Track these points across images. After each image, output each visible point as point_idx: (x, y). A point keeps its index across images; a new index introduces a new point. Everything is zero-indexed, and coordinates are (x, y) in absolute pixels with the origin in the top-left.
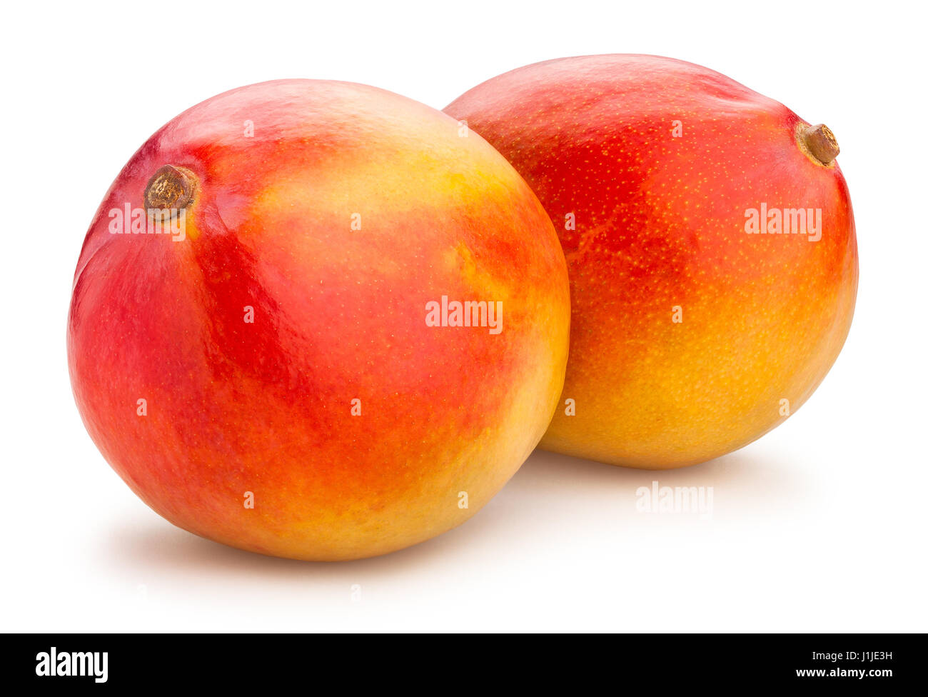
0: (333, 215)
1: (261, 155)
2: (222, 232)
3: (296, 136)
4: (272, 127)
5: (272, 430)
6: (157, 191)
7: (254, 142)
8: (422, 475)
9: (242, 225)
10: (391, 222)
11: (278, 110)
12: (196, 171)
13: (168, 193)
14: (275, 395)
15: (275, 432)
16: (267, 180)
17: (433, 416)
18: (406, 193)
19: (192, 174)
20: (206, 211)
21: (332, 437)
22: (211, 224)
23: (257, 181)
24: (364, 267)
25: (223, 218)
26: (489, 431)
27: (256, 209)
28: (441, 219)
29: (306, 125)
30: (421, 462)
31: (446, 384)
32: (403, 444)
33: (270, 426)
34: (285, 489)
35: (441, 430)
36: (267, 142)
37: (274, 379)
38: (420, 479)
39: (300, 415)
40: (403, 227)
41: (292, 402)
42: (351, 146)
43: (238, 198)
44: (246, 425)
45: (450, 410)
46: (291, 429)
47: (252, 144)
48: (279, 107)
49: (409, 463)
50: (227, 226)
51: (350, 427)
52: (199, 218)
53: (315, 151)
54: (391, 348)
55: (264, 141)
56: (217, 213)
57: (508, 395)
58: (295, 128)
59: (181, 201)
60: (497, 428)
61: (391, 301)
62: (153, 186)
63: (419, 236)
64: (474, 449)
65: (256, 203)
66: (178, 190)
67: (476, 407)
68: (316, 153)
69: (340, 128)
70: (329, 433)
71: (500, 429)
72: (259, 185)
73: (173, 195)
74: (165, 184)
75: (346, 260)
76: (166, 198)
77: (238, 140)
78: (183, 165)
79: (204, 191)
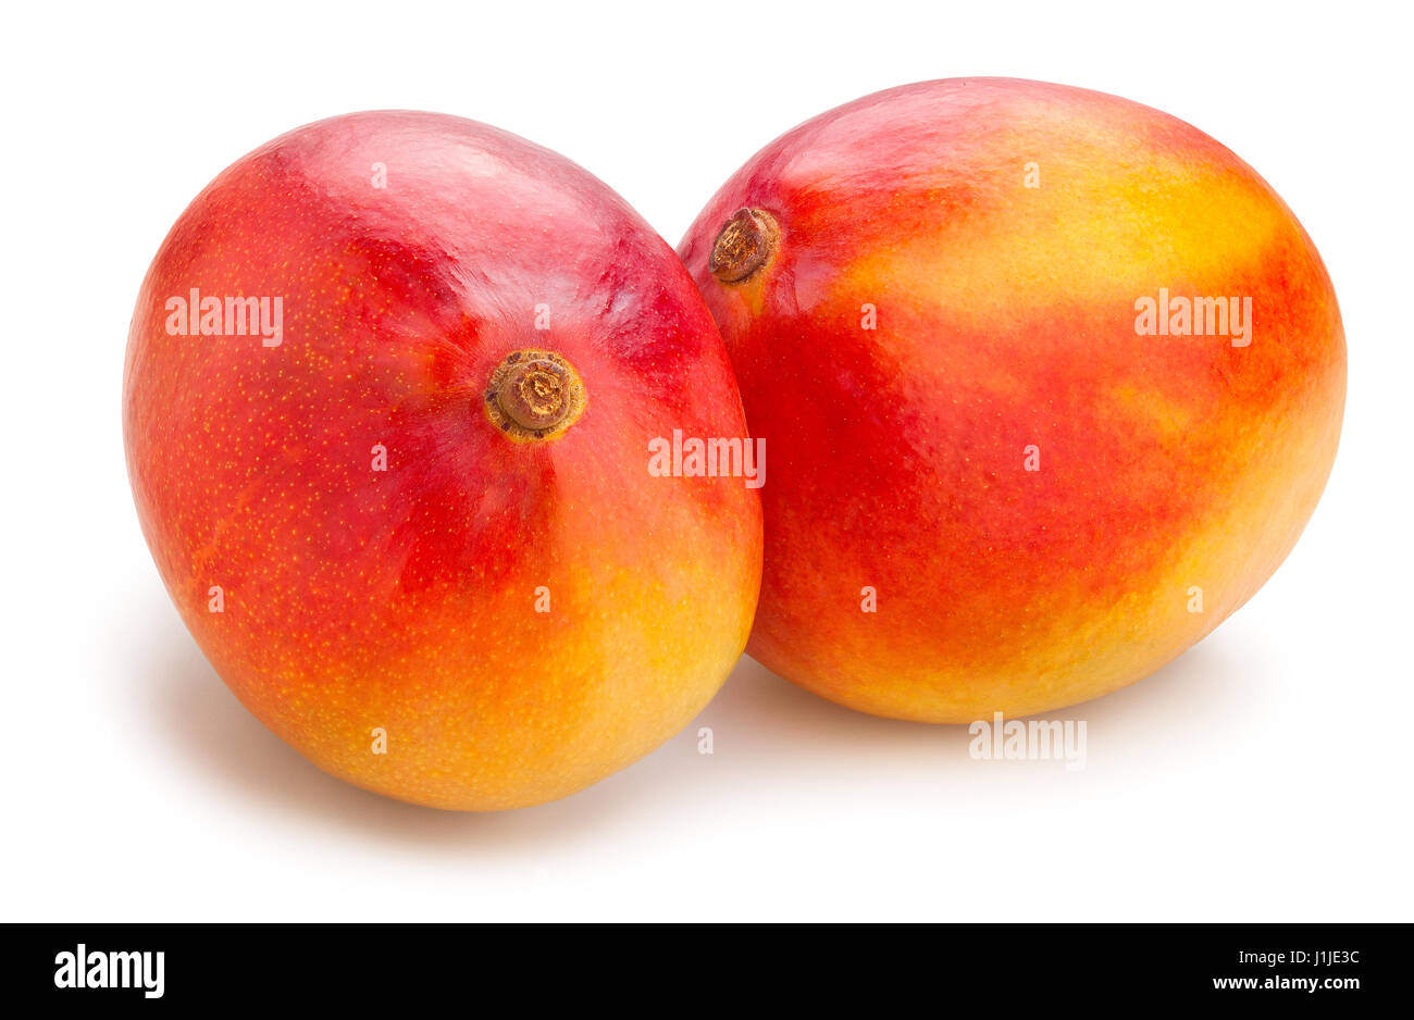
0: (937, 307)
1: (867, 210)
2: (791, 311)
3: (920, 186)
4: (894, 169)
5: (819, 576)
6: (725, 243)
7: (864, 189)
8: (1026, 649)
9: (818, 306)
10: (1018, 321)
11: (912, 142)
12: (781, 221)
13: (735, 249)
14: (826, 534)
15: (825, 578)
16: (864, 247)
17: (1043, 578)
18: (1051, 279)
19: (774, 224)
20: (779, 278)
21: (898, 594)
22: (781, 298)
23: (851, 247)
24: (967, 382)
25: (797, 291)
26: (1134, 597)
27: (841, 287)
28: (1096, 318)
29: (940, 170)
30: (1023, 634)
31: (1068, 538)
32: (997, 611)
33: (818, 570)
34: (839, 646)
35: (1055, 596)
36: (881, 191)
37: (825, 515)
38: (1023, 653)
39: (855, 563)
40: (1034, 329)
41: (847, 545)
42: (989, 208)
43: (823, 266)
44: (789, 565)
45: (1070, 571)
46: (843, 578)
47: (862, 192)
48: (915, 138)
49: (1005, 634)
50: (800, 305)
51: (922, 584)
52: (769, 287)
53: (938, 211)
54: (989, 490)
55: (877, 188)
56: (793, 284)
57: (1170, 552)
58: (923, 174)
59: (750, 261)
60: (1150, 592)
61: (997, 429)
62: (726, 232)
63: (1056, 343)
64: (1110, 618)
65: (842, 278)
66: (749, 246)
67: (1113, 567)
68: (939, 215)
69: (986, 179)
70: (894, 589)
71: (1154, 593)
72: (853, 253)
73: (741, 253)
74: (736, 234)
75: (942, 370)
76: (732, 255)
77: (843, 185)
78: (768, 210)
79: (783, 252)
